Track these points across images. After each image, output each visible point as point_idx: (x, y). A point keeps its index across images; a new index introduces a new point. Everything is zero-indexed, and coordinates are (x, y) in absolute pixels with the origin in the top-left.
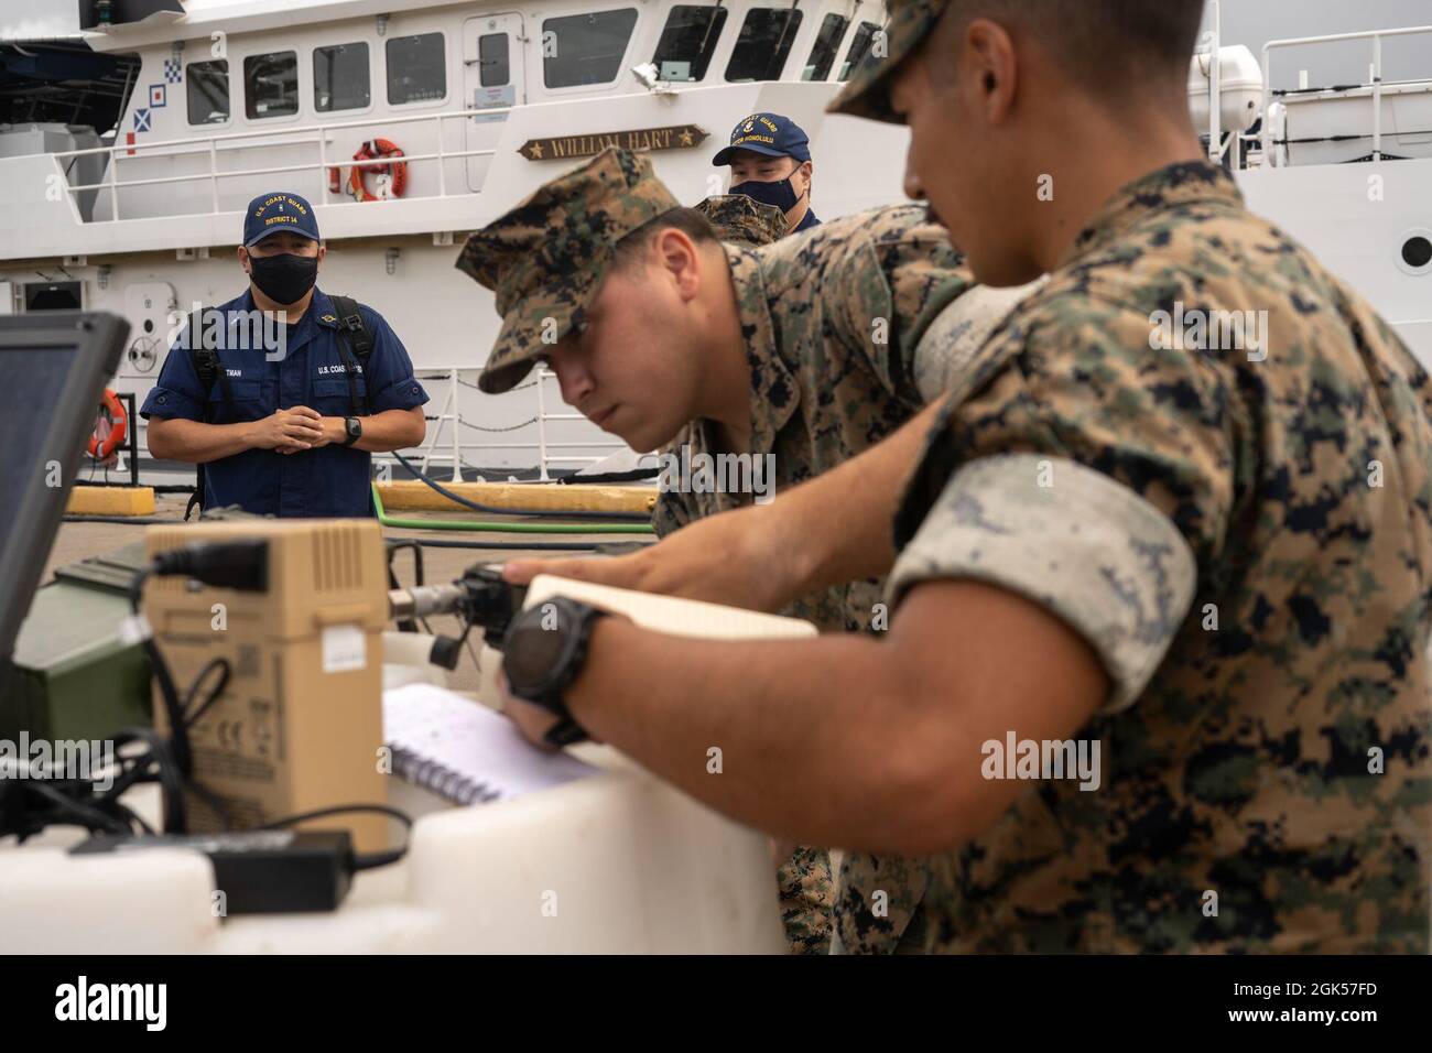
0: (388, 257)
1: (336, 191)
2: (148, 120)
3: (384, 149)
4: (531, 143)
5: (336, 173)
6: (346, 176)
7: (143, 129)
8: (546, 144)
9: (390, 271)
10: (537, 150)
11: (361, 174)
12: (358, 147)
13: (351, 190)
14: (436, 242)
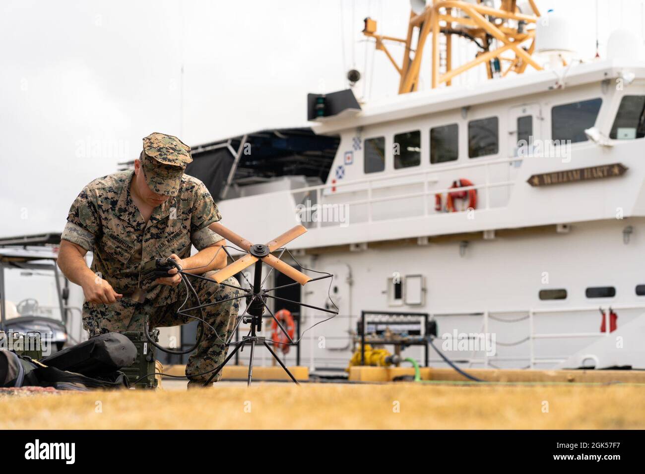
0: (461, 246)
1: (439, 210)
2: (343, 172)
3: (463, 183)
4: (533, 177)
5: (438, 198)
6: (444, 200)
7: (340, 177)
8: (541, 177)
9: (462, 254)
10: (536, 181)
11: (453, 198)
12: (451, 184)
13: (447, 209)
14: (485, 237)
